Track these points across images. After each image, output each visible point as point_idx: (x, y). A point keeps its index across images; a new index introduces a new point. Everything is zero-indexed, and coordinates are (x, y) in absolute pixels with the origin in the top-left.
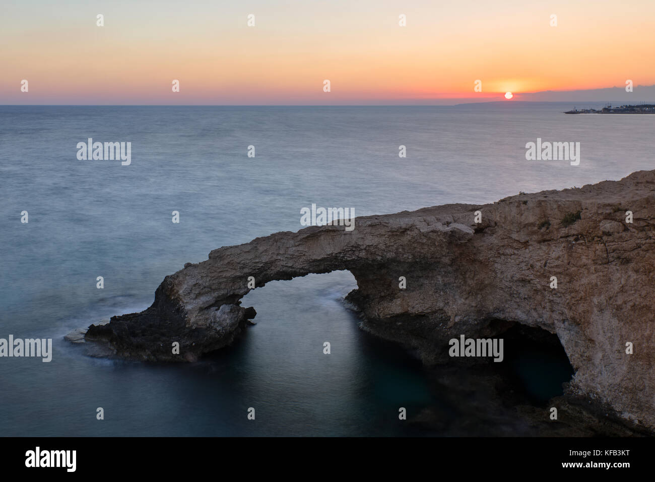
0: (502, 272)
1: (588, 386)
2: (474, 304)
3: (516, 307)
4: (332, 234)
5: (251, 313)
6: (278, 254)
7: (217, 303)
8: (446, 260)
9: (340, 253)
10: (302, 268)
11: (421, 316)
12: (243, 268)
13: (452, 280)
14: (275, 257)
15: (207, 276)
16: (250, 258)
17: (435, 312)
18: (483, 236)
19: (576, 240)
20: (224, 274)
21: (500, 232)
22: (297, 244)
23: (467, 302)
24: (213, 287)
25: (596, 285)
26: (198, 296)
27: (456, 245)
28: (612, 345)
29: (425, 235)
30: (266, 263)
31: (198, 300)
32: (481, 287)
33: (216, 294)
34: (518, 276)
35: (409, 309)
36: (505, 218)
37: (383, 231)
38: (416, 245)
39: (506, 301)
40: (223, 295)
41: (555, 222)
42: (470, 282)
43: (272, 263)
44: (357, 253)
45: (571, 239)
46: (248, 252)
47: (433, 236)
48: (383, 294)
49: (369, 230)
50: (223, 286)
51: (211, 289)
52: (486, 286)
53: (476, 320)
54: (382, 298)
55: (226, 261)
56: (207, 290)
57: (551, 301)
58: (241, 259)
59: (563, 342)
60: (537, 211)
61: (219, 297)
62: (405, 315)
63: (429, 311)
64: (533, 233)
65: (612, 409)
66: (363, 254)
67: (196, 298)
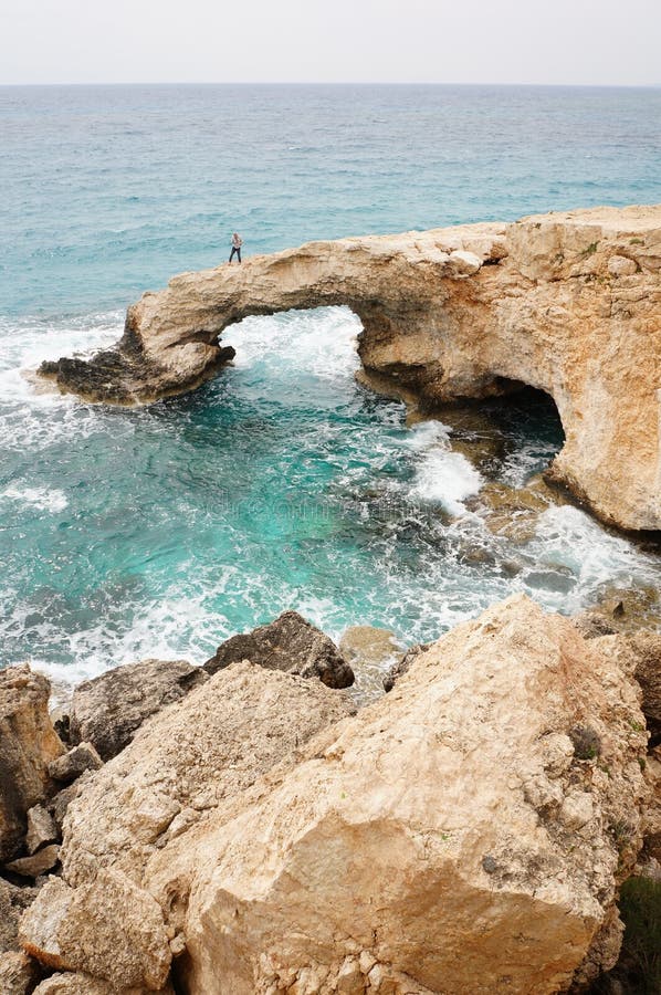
0: (504, 319)
1: (566, 468)
2: (470, 358)
3: (518, 363)
4: (306, 260)
5: (230, 352)
6: (244, 284)
7: (182, 341)
8: (437, 300)
9: (316, 285)
10: (273, 303)
11: (417, 368)
12: (208, 299)
13: (446, 326)
14: (242, 288)
15: (168, 308)
16: (213, 287)
17: (432, 364)
18: (497, 269)
19: (588, 280)
20: (188, 306)
21: (511, 265)
22: (266, 272)
23: (463, 353)
24: (177, 321)
25: (594, 344)
26: (160, 330)
27: (454, 281)
28: (597, 423)
29: (413, 266)
30: (233, 295)
31: (160, 337)
32: (481, 337)
33: (180, 330)
34: (520, 325)
35: (402, 357)
36: (517, 246)
37: (363, 259)
38: (401, 279)
39: (509, 355)
40: (188, 332)
41: (569, 254)
42: (468, 330)
43: (239, 294)
44: (336, 286)
45: (582, 279)
46: (211, 280)
47: (423, 266)
48: (378, 337)
49: (348, 256)
50: (188, 321)
51: (174, 324)
52: (486, 335)
53: (473, 376)
54: (378, 342)
55: (187, 291)
56: (168, 324)
57: (550, 360)
58: (202, 289)
59: (560, 411)
60: (552, 237)
61: (184, 333)
62: (398, 365)
63: (424, 361)
64: (546, 268)
65: (586, 498)
66: (343, 288)
67: (158, 334)
